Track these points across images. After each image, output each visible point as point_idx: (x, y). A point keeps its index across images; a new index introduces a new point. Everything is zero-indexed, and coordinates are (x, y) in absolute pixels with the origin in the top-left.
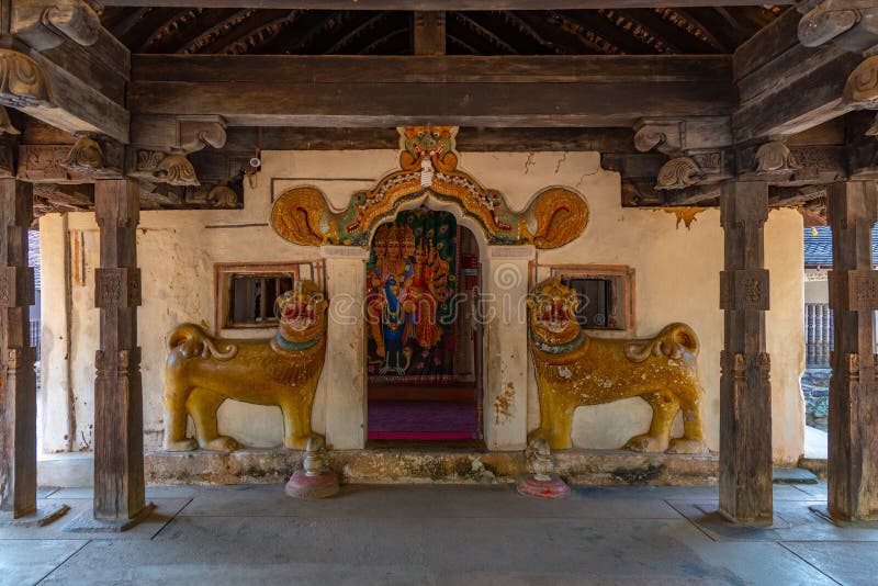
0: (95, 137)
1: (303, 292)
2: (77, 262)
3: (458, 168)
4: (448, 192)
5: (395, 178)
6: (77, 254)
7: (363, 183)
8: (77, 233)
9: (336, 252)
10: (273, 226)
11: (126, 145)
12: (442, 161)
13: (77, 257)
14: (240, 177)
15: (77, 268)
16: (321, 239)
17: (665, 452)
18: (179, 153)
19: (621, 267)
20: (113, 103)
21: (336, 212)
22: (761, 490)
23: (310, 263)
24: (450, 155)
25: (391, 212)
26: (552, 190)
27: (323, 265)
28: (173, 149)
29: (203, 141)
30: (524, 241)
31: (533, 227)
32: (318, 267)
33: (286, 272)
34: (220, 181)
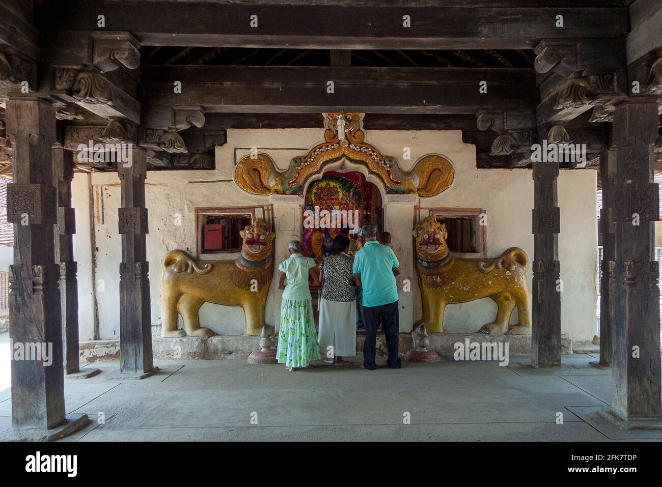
0: (120, 120)
1: (257, 227)
2: (98, 208)
3: (365, 141)
4: (358, 158)
5: (321, 148)
6: (98, 202)
7: (299, 151)
8: (97, 187)
9: (280, 199)
10: (236, 181)
11: (138, 126)
12: (354, 136)
13: (98, 205)
14: (212, 148)
15: (98, 212)
16: (270, 191)
17: (505, 334)
18: (174, 130)
19: (477, 209)
20: (132, 98)
21: (281, 172)
22: (554, 347)
23: (262, 207)
24: (359, 132)
25: (319, 172)
26: (430, 156)
27: (271, 208)
28: (170, 128)
29: (190, 123)
30: (410, 191)
31: (416, 182)
32: (268, 210)
33: (245, 214)
34: (198, 150)
